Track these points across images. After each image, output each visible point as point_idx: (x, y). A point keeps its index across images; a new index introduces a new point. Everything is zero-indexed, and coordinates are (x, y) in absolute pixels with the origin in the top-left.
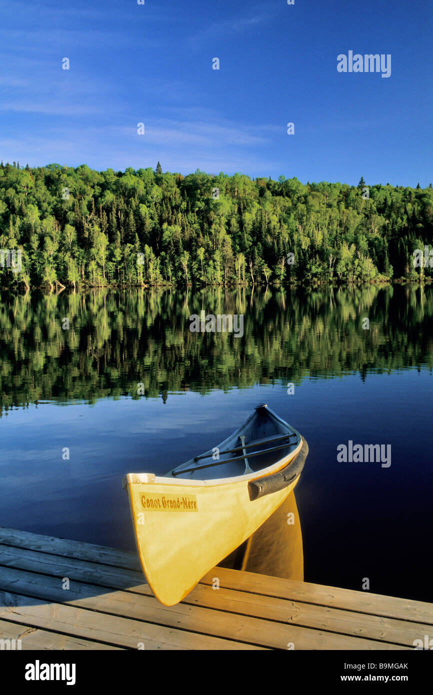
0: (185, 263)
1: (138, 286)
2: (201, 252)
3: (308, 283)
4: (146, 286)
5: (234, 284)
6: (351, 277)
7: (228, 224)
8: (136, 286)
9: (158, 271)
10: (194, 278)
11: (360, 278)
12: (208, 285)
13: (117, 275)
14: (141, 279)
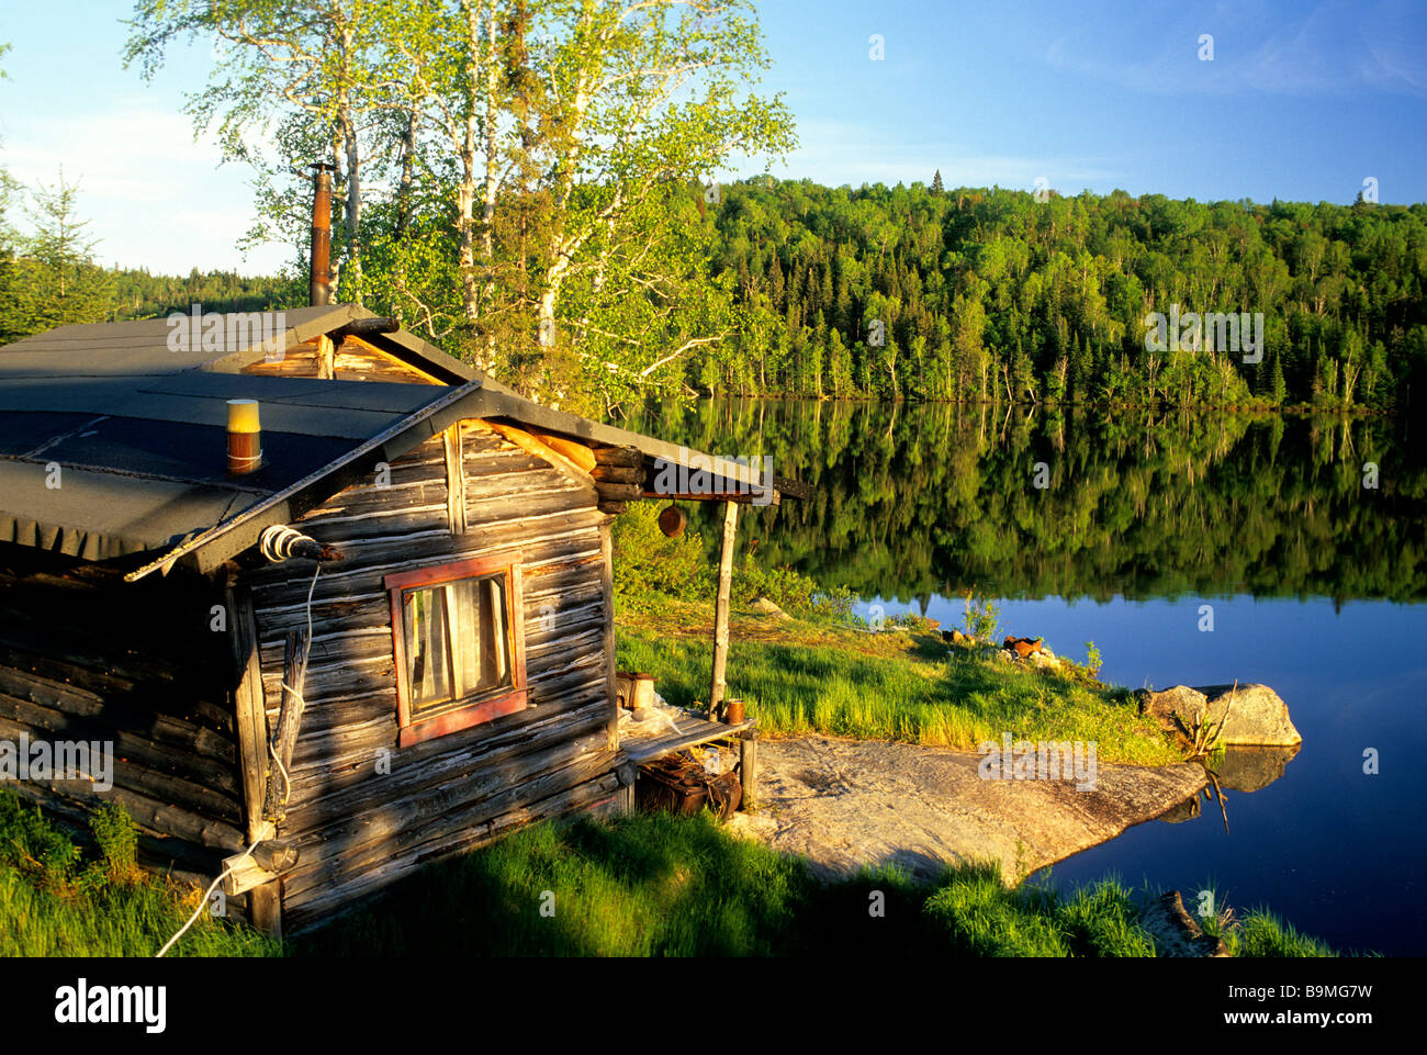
0: (891, 363)
1: (814, 398)
2: (919, 345)
3: (1104, 406)
4: (826, 398)
5: (974, 402)
6: (1187, 399)
7: (993, 294)
8: (811, 398)
9: (847, 375)
10: (905, 389)
11: (1206, 400)
12: (929, 401)
13: (782, 377)
14: (818, 384)
